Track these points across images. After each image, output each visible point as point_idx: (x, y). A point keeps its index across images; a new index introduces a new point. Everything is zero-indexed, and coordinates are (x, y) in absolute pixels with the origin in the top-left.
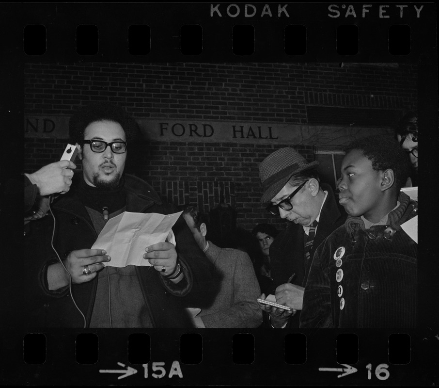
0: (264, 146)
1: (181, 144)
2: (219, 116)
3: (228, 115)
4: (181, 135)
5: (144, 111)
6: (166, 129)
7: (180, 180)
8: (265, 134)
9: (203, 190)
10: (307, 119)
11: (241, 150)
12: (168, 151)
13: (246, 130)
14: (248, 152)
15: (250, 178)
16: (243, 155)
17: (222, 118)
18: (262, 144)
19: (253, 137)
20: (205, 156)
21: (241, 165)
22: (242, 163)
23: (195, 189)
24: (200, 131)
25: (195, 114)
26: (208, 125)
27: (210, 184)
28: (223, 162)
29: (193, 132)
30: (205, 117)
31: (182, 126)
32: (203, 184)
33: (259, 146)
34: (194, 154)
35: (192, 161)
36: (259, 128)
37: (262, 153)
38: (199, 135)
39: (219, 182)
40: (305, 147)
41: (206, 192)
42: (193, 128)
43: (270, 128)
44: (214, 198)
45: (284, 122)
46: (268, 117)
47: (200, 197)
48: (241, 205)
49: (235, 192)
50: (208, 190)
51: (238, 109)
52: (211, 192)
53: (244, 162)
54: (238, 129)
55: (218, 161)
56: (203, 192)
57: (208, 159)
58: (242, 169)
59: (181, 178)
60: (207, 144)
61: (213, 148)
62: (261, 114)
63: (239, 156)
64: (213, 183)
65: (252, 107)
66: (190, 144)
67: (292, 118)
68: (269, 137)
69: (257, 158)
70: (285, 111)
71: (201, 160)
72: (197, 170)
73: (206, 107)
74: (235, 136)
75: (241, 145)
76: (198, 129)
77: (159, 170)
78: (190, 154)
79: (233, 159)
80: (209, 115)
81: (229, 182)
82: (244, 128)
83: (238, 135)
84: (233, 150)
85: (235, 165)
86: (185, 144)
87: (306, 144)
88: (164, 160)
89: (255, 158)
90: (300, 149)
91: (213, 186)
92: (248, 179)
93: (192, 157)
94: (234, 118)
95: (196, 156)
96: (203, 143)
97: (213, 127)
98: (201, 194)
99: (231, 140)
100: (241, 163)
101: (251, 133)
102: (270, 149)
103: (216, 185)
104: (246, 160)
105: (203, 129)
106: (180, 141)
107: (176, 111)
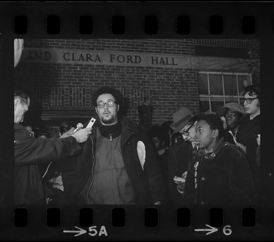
0: (169, 69)
1: (122, 67)
2: (144, 50)
3: (149, 50)
4: (122, 62)
5: (101, 47)
6: (114, 58)
7: (121, 88)
8: (170, 62)
9: (134, 94)
10: (194, 53)
11: (156, 71)
12: (115, 71)
13: (159, 60)
14: (160, 72)
15: (161, 87)
16: (157, 74)
17: (146, 52)
18: (168, 68)
19: (163, 63)
20: (135, 74)
21: (156, 80)
22: (157, 79)
23: (130, 93)
24: (133, 59)
25: (130, 49)
26: (138, 56)
27: (138, 90)
28: (146, 78)
29: (129, 60)
30: (136, 51)
31: (123, 57)
32: (134, 90)
33: (166, 69)
34: (129, 73)
35: (128, 77)
36: (167, 58)
37: (168, 73)
38: (132, 62)
39: (143, 89)
40: (193, 70)
41: (135, 95)
42: (129, 58)
43: (173, 59)
44: (140, 98)
45: (181, 54)
46: (172, 52)
47: (133, 98)
48: (155, 103)
49: (152, 95)
50: (137, 94)
51: (155, 46)
52: (139, 95)
53: (158, 78)
54: (155, 58)
55: (143, 77)
56: (134, 95)
57: (137, 76)
58: (156, 82)
59: (122, 87)
60: (137, 67)
61: (141, 69)
62: (168, 49)
63: (155, 74)
64: (140, 90)
65: (163, 46)
66: (127, 67)
67: (185, 52)
68: (172, 64)
69: (165, 76)
70: (182, 48)
71: (134, 76)
72: (131, 83)
73: (137, 45)
74: (153, 63)
75: (156, 68)
76: (132, 58)
77: (110, 82)
78: (127, 73)
79: (152, 76)
80: (139, 50)
81: (149, 89)
82: (158, 58)
83: (155, 62)
84: (151, 71)
85: (153, 79)
86: (124, 67)
87: (193, 68)
88: (113, 76)
89: (163, 76)
90: (190, 71)
91: (140, 92)
92: (159, 88)
93: (128, 75)
94: (152, 52)
95: (130, 74)
96: (135, 67)
97: (141, 57)
98: (133, 96)
99: (151, 65)
100: (155, 78)
101: (162, 61)
102: (172, 70)
103: (142, 91)
104: (159, 77)
105: (135, 58)
106: (122, 65)
107: (119, 47)
